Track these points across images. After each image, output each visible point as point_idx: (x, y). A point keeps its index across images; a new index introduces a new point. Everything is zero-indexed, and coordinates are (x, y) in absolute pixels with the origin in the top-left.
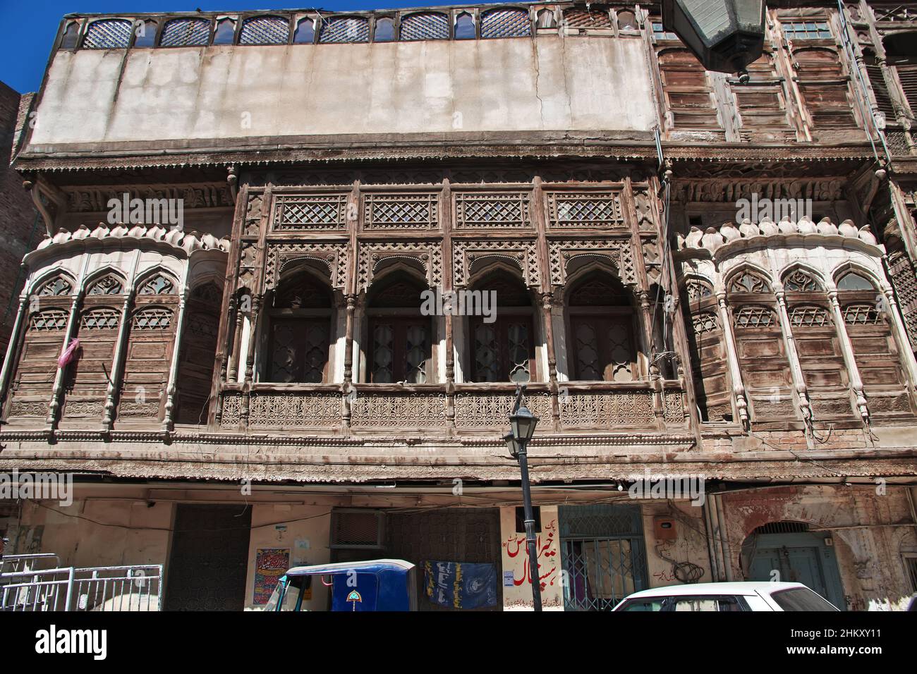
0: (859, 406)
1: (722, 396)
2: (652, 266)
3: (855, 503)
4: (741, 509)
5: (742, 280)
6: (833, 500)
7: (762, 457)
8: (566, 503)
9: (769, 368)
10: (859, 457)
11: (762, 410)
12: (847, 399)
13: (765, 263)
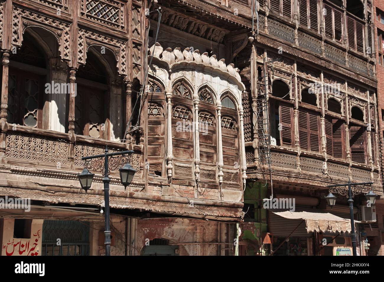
0: (219, 176)
1: (156, 159)
2: (136, 65)
3: (196, 230)
4: (143, 229)
5: (179, 88)
6: (187, 227)
7: (174, 200)
8: (52, 218)
9: (184, 146)
10: (214, 205)
11: (178, 171)
12: (214, 171)
13: (193, 80)
